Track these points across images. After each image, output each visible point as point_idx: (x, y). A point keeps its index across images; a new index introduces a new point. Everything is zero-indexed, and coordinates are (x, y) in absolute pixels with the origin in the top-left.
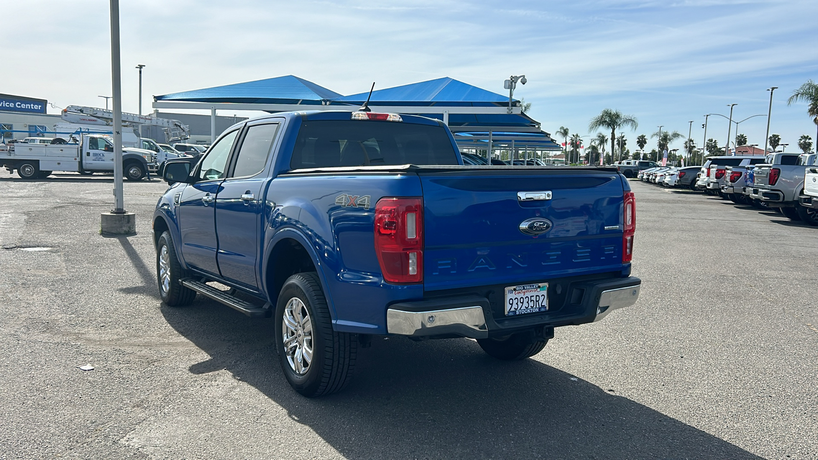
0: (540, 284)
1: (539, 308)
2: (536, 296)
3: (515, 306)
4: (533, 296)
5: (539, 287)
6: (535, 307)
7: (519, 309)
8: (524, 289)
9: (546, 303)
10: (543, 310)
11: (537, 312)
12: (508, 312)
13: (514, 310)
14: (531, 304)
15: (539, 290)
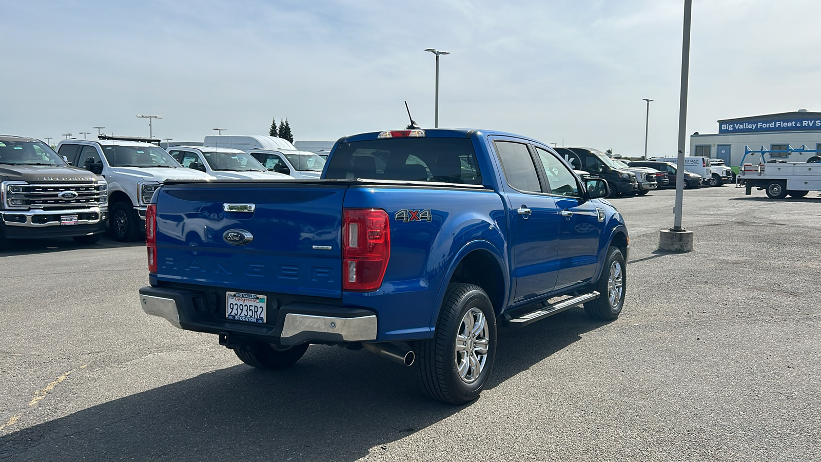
0: (258, 296)
1: (257, 319)
2: (255, 306)
3: (235, 311)
4: (252, 306)
5: (258, 298)
6: (253, 317)
7: (238, 315)
8: (243, 297)
9: (264, 315)
10: (260, 321)
11: (254, 323)
12: (228, 315)
13: (234, 315)
14: (250, 313)
15: (258, 301)
